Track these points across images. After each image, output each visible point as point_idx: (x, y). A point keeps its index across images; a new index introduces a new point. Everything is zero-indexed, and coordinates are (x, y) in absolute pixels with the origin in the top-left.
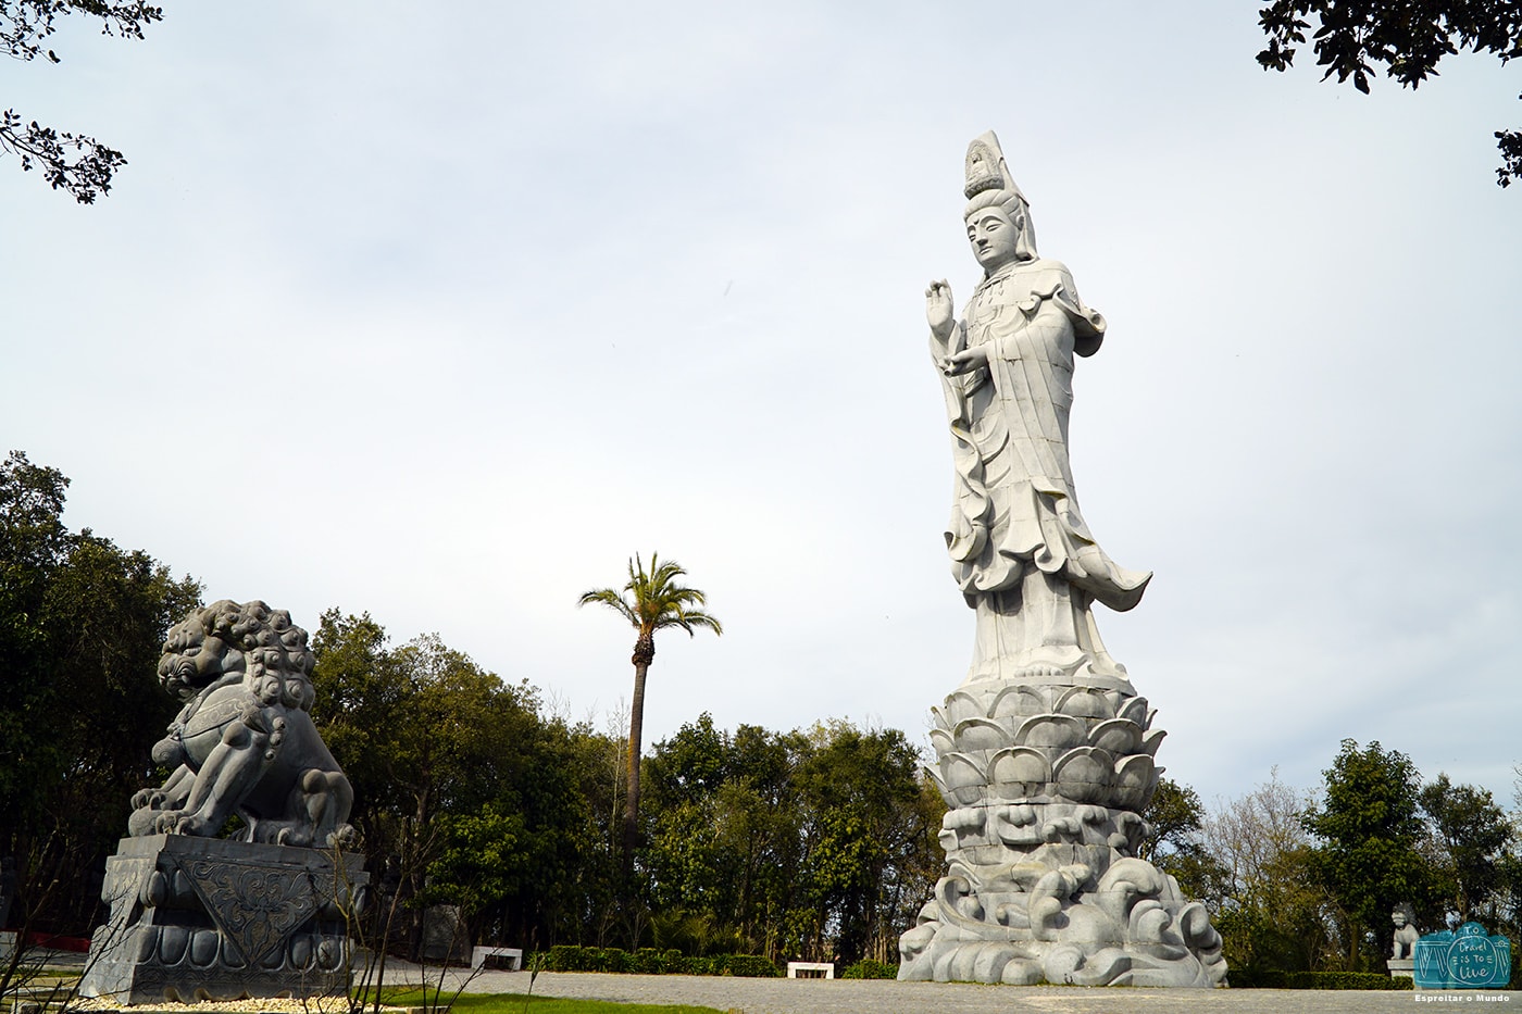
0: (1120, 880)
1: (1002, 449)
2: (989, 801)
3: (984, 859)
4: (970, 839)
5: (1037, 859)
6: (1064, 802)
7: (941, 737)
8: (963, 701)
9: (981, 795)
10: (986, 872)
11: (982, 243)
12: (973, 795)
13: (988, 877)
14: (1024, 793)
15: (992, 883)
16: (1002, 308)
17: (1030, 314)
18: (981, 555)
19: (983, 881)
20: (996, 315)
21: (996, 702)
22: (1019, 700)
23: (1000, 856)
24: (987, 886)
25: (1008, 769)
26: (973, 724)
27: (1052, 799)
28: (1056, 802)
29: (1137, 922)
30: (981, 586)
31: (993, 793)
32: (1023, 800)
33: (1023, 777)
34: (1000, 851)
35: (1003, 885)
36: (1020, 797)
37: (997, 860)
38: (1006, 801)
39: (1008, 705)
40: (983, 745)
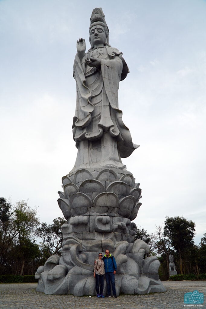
0: (141, 248)
1: (99, 95)
2: (91, 213)
3: (87, 237)
4: (80, 229)
5: (109, 238)
6: (119, 217)
7: (72, 187)
8: (85, 173)
9: (88, 211)
10: (88, 243)
11: (96, 35)
12: (84, 211)
13: (89, 245)
14: (107, 211)
15: (91, 247)
16: (102, 54)
17: (111, 58)
18: (88, 126)
19: (86, 247)
20: (100, 55)
21: (99, 175)
22: (109, 175)
23: (94, 237)
24: (88, 249)
25: (103, 201)
26: (91, 181)
27: (116, 215)
28: (117, 216)
29: (149, 265)
30: (87, 137)
31: (93, 211)
32: (106, 214)
33: (108, 204)
34: (94, 234)
35: (96, 249)
36: (105, 212)
37: (92, 238)
38: (98, 214)
39: (104, 176)
40: (93, 190)
